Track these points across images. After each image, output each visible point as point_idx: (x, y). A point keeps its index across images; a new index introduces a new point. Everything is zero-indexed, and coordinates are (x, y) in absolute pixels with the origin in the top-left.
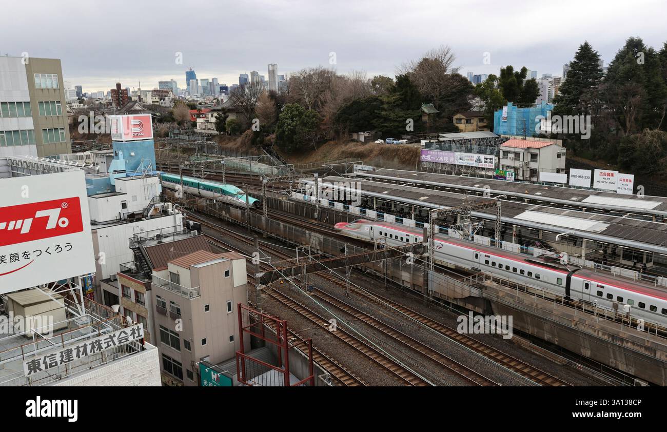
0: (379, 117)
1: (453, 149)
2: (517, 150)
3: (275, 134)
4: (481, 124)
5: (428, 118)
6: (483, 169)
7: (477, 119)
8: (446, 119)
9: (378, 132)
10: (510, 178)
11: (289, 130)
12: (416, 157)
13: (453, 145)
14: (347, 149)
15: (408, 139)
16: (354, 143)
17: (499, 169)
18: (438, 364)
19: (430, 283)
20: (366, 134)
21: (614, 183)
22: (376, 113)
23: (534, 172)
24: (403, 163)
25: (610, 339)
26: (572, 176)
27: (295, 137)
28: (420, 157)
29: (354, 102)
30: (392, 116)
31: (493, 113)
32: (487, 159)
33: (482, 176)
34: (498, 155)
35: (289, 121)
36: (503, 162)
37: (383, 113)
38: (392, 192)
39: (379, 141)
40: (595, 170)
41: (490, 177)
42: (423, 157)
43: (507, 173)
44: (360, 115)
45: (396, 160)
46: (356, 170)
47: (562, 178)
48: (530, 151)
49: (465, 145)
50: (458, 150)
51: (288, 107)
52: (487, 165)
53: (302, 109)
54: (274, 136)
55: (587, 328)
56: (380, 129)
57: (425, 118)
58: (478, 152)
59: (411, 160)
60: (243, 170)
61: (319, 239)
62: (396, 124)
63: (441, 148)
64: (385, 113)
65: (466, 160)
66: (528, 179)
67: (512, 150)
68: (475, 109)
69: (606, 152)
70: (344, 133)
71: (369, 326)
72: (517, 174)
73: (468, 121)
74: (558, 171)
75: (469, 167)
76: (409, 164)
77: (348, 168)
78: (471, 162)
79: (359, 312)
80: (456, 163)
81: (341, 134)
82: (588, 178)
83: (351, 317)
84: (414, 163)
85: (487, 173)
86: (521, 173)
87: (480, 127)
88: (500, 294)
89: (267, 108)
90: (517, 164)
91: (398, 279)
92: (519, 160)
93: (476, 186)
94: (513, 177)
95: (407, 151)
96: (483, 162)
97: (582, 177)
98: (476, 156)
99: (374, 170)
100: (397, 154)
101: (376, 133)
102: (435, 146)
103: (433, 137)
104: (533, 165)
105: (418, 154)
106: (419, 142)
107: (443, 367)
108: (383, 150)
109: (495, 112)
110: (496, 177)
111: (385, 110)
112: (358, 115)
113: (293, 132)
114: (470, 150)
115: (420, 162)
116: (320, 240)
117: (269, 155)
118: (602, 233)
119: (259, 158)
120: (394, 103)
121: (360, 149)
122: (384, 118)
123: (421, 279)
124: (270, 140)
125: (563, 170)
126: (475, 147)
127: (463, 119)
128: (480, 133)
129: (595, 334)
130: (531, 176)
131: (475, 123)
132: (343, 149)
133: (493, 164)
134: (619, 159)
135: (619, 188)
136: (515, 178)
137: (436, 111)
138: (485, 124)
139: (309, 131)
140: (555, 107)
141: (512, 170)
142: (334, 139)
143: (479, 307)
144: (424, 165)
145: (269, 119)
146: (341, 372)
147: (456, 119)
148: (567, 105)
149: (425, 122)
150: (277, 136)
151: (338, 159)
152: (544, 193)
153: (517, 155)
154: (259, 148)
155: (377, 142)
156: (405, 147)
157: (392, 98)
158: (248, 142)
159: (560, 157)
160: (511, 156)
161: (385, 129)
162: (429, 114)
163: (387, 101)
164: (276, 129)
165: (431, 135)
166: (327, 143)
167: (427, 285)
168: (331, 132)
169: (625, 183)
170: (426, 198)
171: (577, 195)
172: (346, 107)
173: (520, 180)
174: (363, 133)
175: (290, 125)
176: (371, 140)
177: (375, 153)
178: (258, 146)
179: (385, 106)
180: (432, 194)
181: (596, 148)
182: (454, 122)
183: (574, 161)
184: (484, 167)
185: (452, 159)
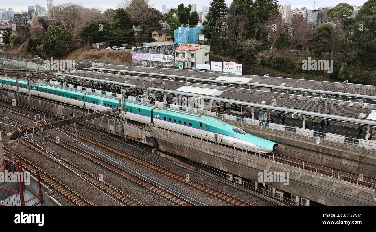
0: (107, 33)
1: (150, 52)
2: (184, 52)
3: (42, 45)
4: (168, 37)
5: (137, 34)
6: (167, 63)
7: (165, 34)
8: (148, 35)
9: (108, 43)
10: (181, 68)
11: (52, 42)
12: (129, 57)
13: (150, 49)
14: (89, 53)
15: (125, 47)
16: (93, 50)
17: (175, 63)
18: (123, 177)
19: (124, 131)
20: (100, 44)
21: (233, 69)
22: (106, 31)
23: (193, 64)
24: (122, 61)
25: (214, 154)
26: (213, 65)
27: (56, 46)
28: (131, 57)
29: (91, 24)
30: (115, 33)
31: (174, 31)
32: (168, 57)
33: (166, 67)
34: (174, 55)
35: (52, 37)
36: (177, 59)
37: (110, 31)
38: (110, 79)
39: (109, 48)
40: (224, 62)
41: (170, 67)
42: (133, 57)
43: (179, 65)
44: (96, 32)
45: (118, 59)
46: (94, 66)
47: (207, 67)
48: (190, 52)
49: (157, 50)
50: (152, 53)
51: (51, 27)
52: (169, 61)
53: (59, 28)
54: (42, 46)
55: (203, 149)
56: (108, 41)
57: (135, 34)
58: (164, 54)
59: (127, 59)
60: (23, 68)
61: (62, 108)
62: (118, 38)
63: (143, 52)
64: (111, 31)
65: (157, 58)
66: (190, 68)
67: (181, 51)
68: (164, 29)
69: (230, 52)
70: (86, 43)
71: (87, 159)
72: (184, 66)
73: (160, 36)
74: (206, 63)
75: (159, 62)
76: (126, 61)
77: (88, 65)
78: (160, 59)
79: (82, 151)
80: (152, 60)
81: (85, 44)
82: (220, 66)
83: (77, 155)
84: (128, 61)
85: (169, 65)
86: (186, 64)
87: (167, 39)
88: (160, 134)
89: (37, 28)
90: (184, 60)
91: (108, 129)
92: (185, 57)
93: (160, 73)
94: (182, 67)
95: (124, 54)
96: (166, 59)
97: (218, 66)
98: (162, 56)
99: (104, 65)
100: (118, 56)
101: (106, 43)
102: (139, 50)
103: (140, 45)
104: (193, 60)
105: (130, 55)
106: (131, 48)
107: (126, 179)
108: (110, 54)
109: (175, 30)
110: (173, 67)
111: (111, 29)
112: (95, 32)
113: (54, 43)
114: (159, 53)
115: (131, 60)
116: (63, 110)
117: (39, 58)
118: (219, 97)
119: (32, 59)
120: (116, 25)
121: (97, 53)
122: (110, 34)
123: (120, 129)
124: (39, 49)
125: (208, 62)
126: (162, 50)
127: (157, 34)
128: (167, 42)
129: (207, 152)
130: (192, 66)
131: (164, 37)
132: (86, 54)
133: (172, 60)
134: (236, 55)
135: (236, 71)
136: (183, 67)
137: (142, 30)
138: (170, 37)
139: (65, 43)
140: (204, 27)
141: (182, 63)
142: (81, 47)
143: (151, 142)
144: (134, 62)
145: (39, 35)
146: (64, 189)
147: (154, 34)
148: (210, 26)
149: (136, 36)
150: (44, 46)
151: (84, 59)
152: (196, 75)
153: (184, 54)
154: (33, 54)
155: (107, 49)
156: (123, 51)
157: (115, 22)
158: (25, 50)
159: (206, 55)
160: (181, 55)
161: (112, 40)
162: (137, 32)
163: (112, 24)
164: (43, 41)
165: (139, 44)
166: (77, 50)
167: (123, 132)
168: (79, 43)
169: (238, 68)
170: (129, 81)
171: (213, 76)
172: (87, 28)
173: (186, 69)
174: (98, 43)
175: (52, 39)
176: (103, 47)
177: (106, 55)
178: (32, 52)
179: (111, 27)
180: (133, 78)
181: (225, 50)
182: (152, 36)
183: (215, 57)
184: (167, 62)
185: (149, 58)
